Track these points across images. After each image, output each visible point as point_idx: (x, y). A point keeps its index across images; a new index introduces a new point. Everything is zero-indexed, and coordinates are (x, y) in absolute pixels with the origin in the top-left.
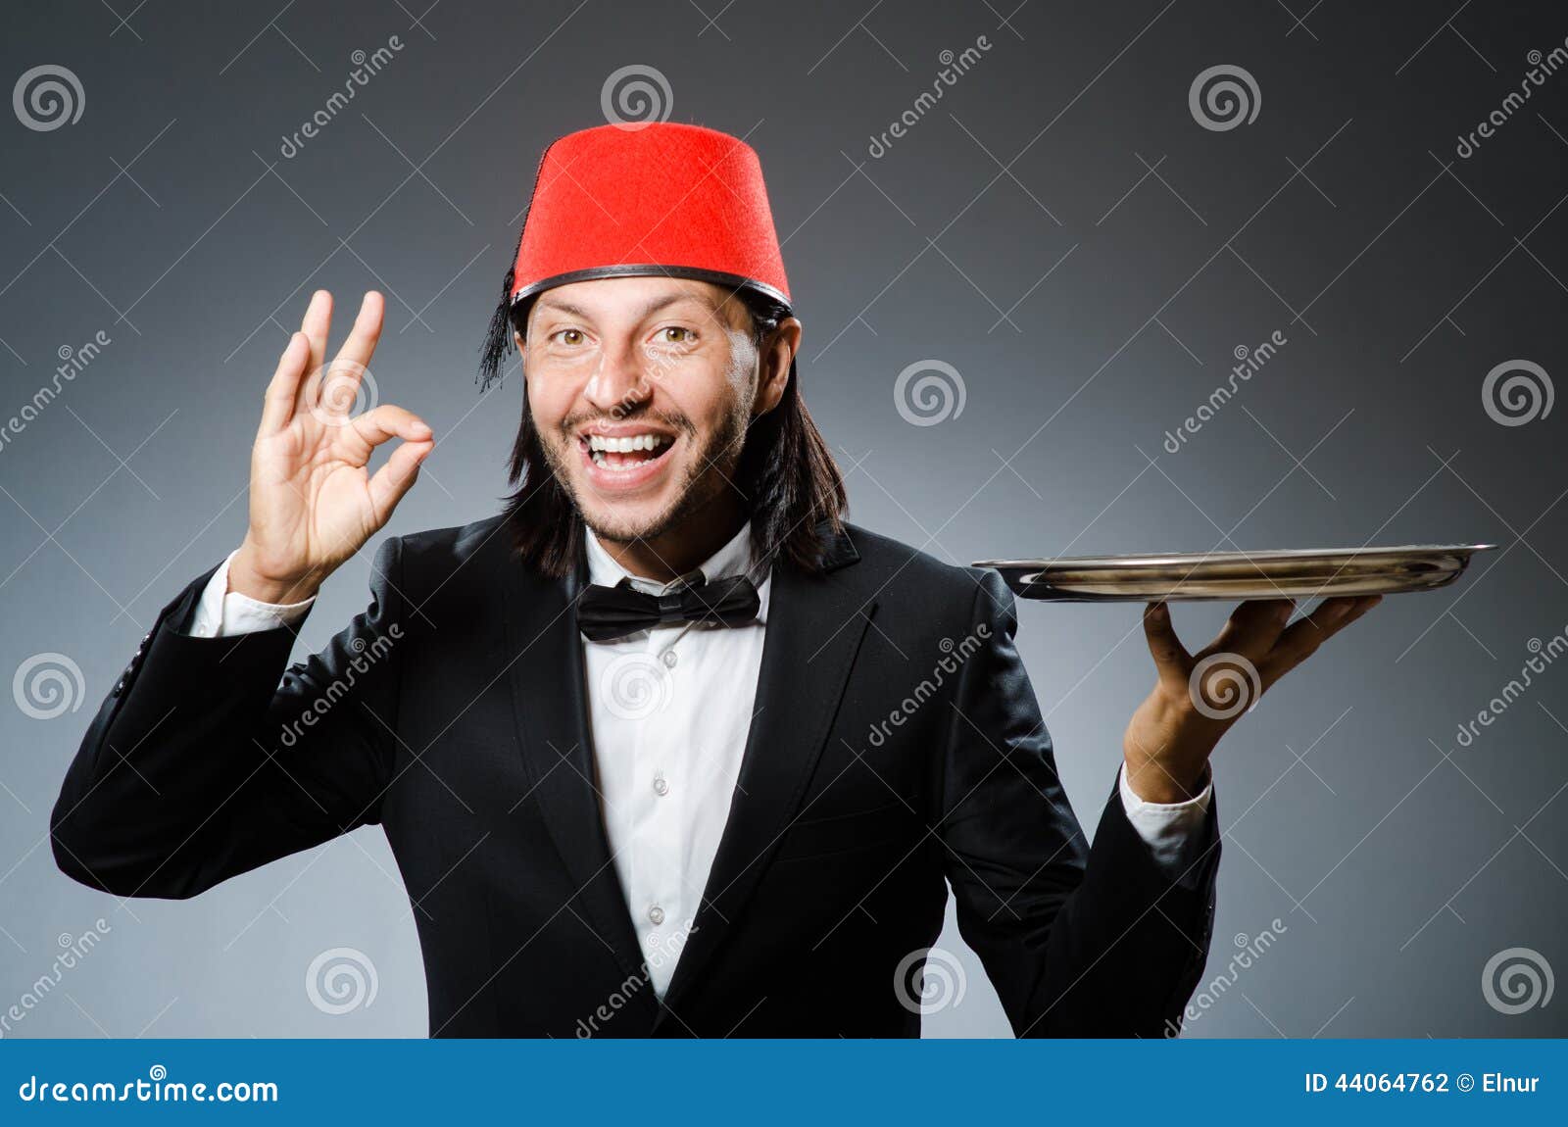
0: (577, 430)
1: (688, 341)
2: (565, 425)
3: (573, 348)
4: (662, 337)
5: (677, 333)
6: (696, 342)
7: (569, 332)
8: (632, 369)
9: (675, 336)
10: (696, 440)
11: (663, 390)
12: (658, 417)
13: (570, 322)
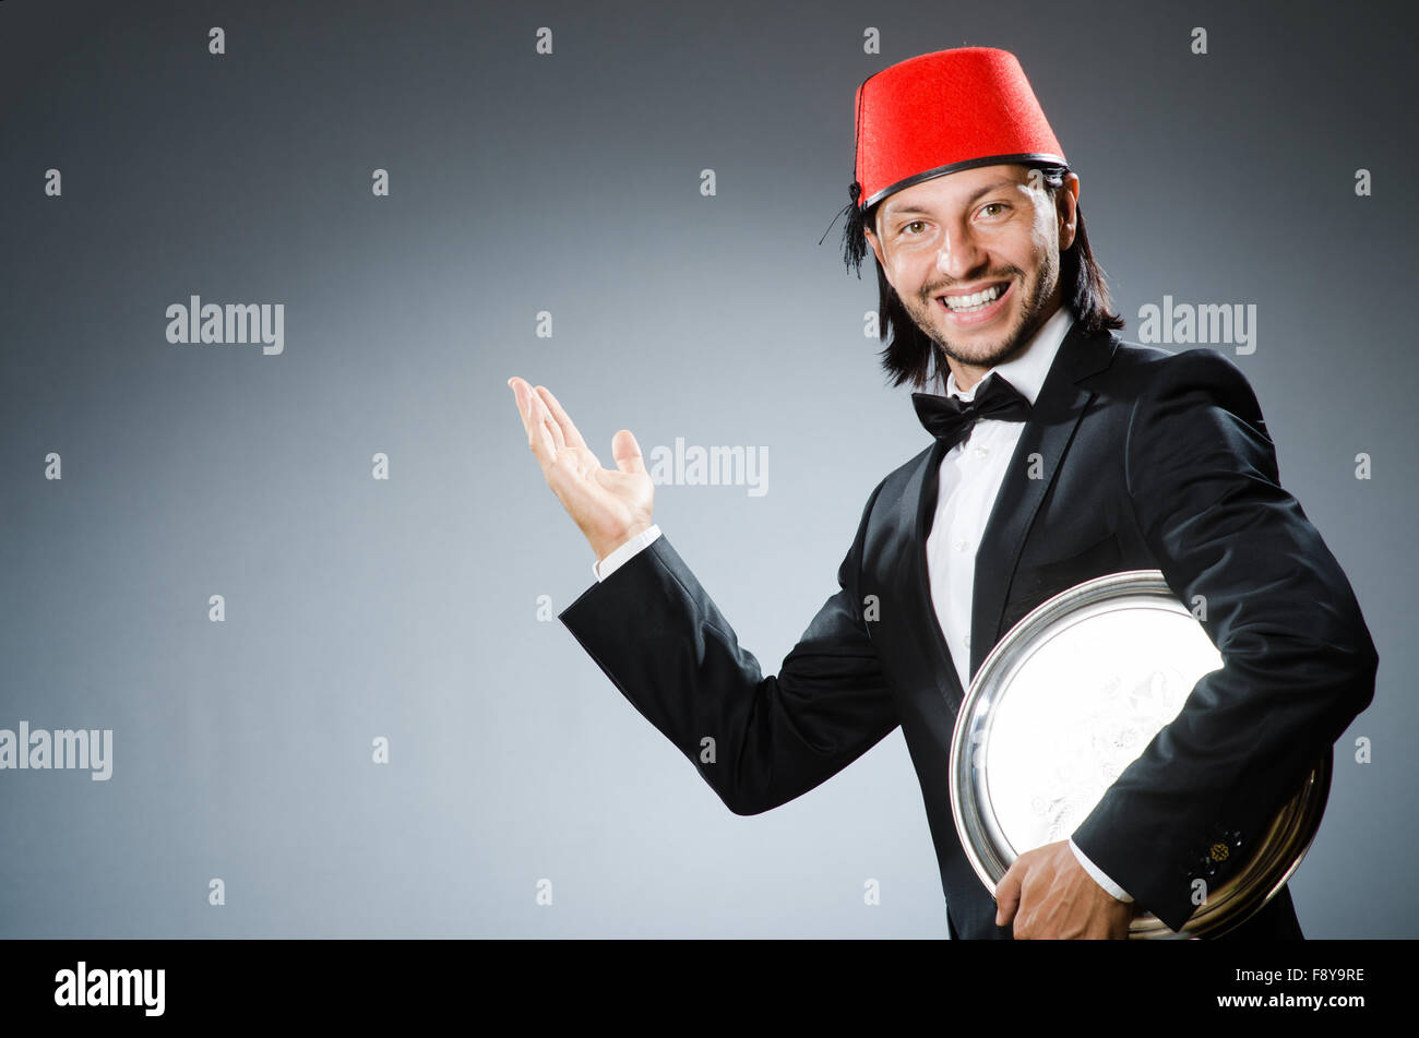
0: (935, 294)
1: (1004, 214)
2: (924, 293)
3: (917, 236)
4: (985, 213)
5: (995, 208)
6: (1012, 212)
7: (912, 224)
8: (970, 243)
9: (993, 211)
10: (1026, 281)
11: (995, 253)
12: (996, 273)
13: (913, 217)
